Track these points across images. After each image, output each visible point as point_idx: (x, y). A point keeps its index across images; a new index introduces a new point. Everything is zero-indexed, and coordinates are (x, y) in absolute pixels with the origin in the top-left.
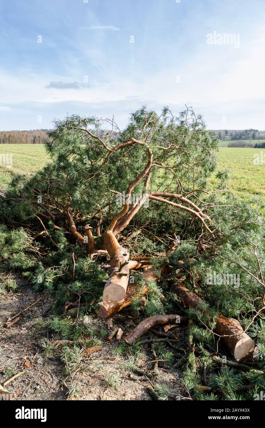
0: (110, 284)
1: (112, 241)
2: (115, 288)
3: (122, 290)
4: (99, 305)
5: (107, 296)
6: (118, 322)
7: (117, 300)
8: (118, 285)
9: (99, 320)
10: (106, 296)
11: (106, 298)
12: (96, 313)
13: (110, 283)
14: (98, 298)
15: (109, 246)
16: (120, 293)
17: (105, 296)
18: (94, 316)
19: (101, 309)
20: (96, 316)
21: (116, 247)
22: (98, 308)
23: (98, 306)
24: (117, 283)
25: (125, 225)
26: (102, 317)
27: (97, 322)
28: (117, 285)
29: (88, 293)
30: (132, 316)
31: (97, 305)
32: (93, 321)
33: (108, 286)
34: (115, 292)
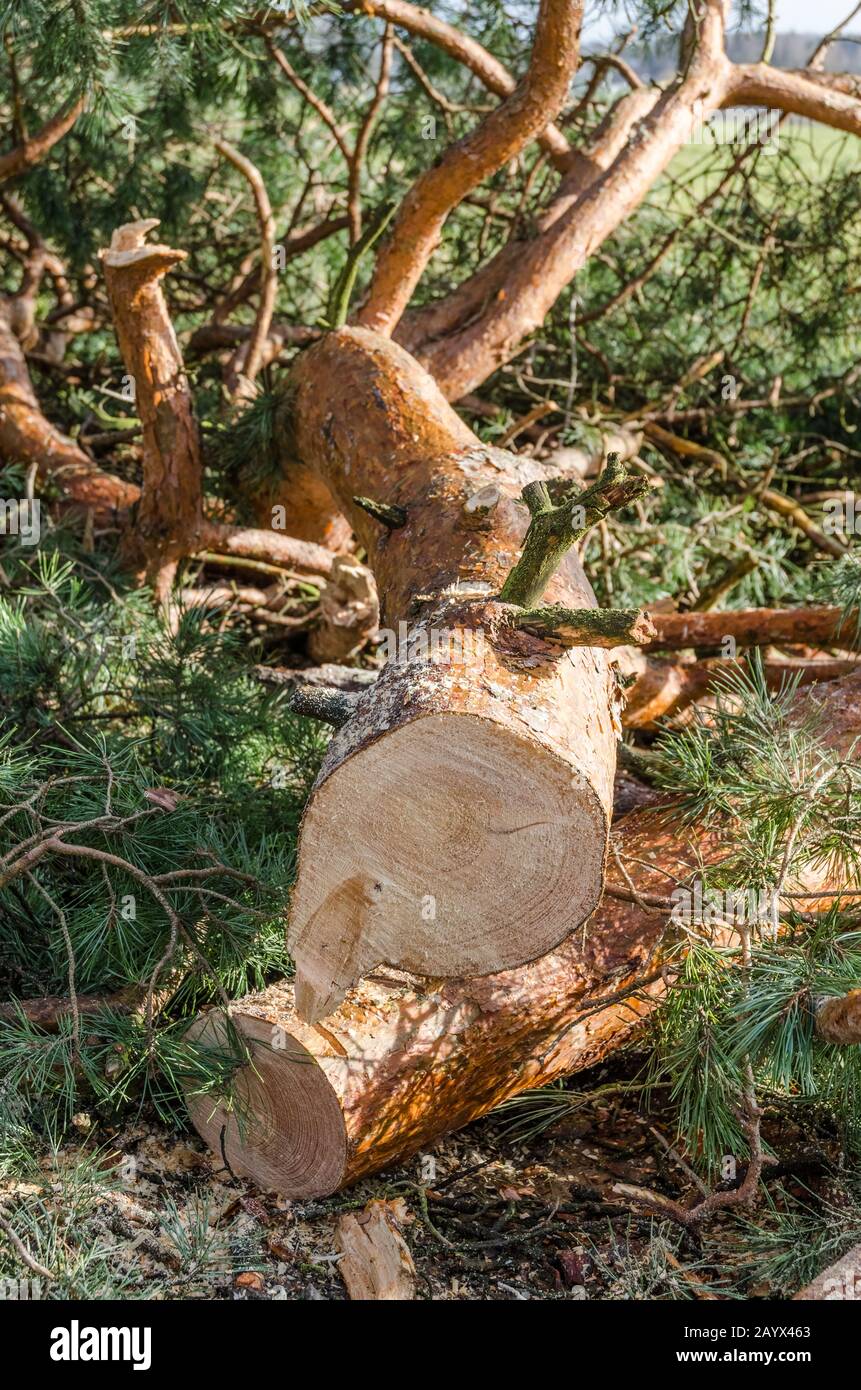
0: (395, 721)
1: (388, 395)
2: (463, 789)
3: (561, 820)
4: (231, 1025)
5: (355, 893)
6: (478, 1254)
7: (488, 953)
8: (507, 737)
9: (230, 1215)
10: (334, 899)
11: (335, 925)
12: (191, 1132)
13: (406, 709)
14: (226, 947)
15: (364, 441)
16: (529, 865)
17: (323, 893)
18: (166, 1163)
19: (266, 1070)
20: (196, 1168)
21: (436, 440)
22: (226, 1060)
23: (223, 1039)
24: (502, 716)
25: (502, 328)
26: (268, 1177)
27: (198, 1240)
28: (493, 735)
29: (96, 862)
30: (668, 1185)
31: (208, 1027)
32: (155, 1226)
33: (373, 752)
34: (460, 835)
